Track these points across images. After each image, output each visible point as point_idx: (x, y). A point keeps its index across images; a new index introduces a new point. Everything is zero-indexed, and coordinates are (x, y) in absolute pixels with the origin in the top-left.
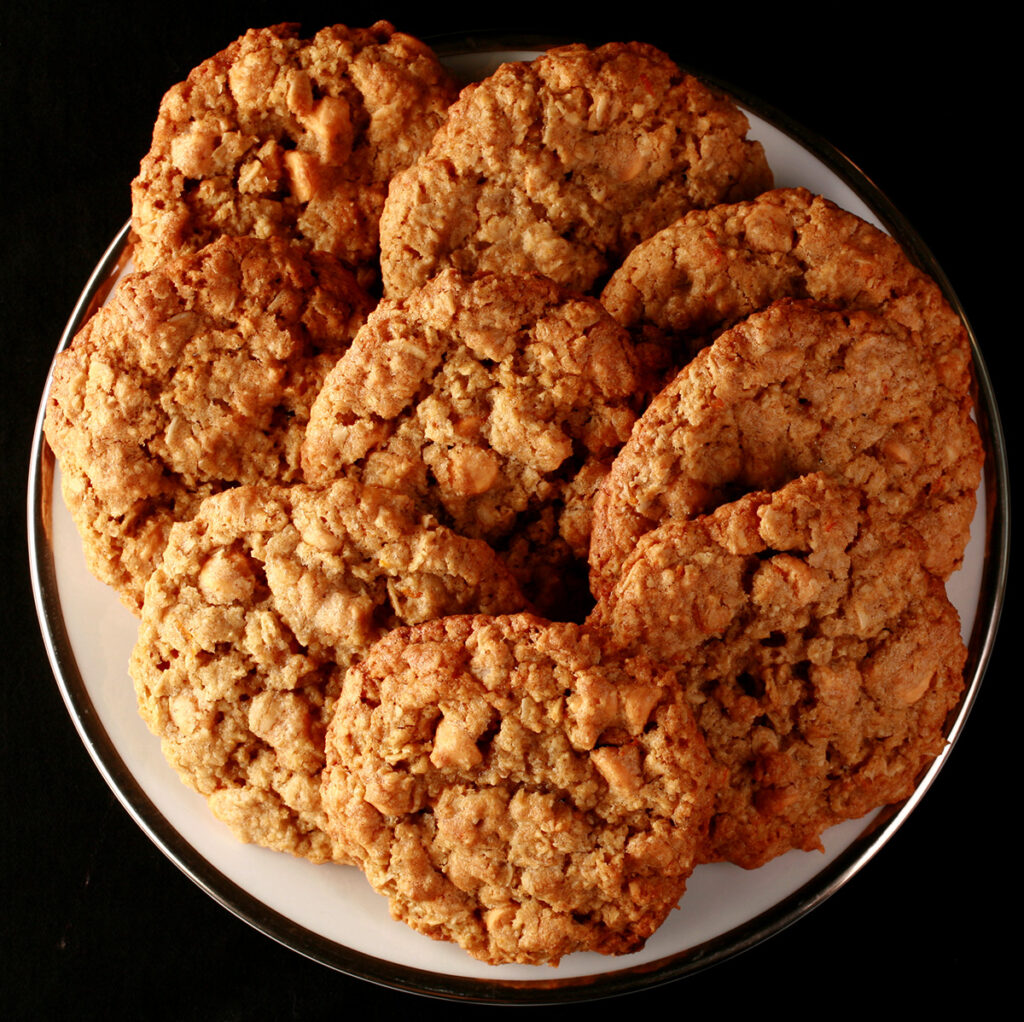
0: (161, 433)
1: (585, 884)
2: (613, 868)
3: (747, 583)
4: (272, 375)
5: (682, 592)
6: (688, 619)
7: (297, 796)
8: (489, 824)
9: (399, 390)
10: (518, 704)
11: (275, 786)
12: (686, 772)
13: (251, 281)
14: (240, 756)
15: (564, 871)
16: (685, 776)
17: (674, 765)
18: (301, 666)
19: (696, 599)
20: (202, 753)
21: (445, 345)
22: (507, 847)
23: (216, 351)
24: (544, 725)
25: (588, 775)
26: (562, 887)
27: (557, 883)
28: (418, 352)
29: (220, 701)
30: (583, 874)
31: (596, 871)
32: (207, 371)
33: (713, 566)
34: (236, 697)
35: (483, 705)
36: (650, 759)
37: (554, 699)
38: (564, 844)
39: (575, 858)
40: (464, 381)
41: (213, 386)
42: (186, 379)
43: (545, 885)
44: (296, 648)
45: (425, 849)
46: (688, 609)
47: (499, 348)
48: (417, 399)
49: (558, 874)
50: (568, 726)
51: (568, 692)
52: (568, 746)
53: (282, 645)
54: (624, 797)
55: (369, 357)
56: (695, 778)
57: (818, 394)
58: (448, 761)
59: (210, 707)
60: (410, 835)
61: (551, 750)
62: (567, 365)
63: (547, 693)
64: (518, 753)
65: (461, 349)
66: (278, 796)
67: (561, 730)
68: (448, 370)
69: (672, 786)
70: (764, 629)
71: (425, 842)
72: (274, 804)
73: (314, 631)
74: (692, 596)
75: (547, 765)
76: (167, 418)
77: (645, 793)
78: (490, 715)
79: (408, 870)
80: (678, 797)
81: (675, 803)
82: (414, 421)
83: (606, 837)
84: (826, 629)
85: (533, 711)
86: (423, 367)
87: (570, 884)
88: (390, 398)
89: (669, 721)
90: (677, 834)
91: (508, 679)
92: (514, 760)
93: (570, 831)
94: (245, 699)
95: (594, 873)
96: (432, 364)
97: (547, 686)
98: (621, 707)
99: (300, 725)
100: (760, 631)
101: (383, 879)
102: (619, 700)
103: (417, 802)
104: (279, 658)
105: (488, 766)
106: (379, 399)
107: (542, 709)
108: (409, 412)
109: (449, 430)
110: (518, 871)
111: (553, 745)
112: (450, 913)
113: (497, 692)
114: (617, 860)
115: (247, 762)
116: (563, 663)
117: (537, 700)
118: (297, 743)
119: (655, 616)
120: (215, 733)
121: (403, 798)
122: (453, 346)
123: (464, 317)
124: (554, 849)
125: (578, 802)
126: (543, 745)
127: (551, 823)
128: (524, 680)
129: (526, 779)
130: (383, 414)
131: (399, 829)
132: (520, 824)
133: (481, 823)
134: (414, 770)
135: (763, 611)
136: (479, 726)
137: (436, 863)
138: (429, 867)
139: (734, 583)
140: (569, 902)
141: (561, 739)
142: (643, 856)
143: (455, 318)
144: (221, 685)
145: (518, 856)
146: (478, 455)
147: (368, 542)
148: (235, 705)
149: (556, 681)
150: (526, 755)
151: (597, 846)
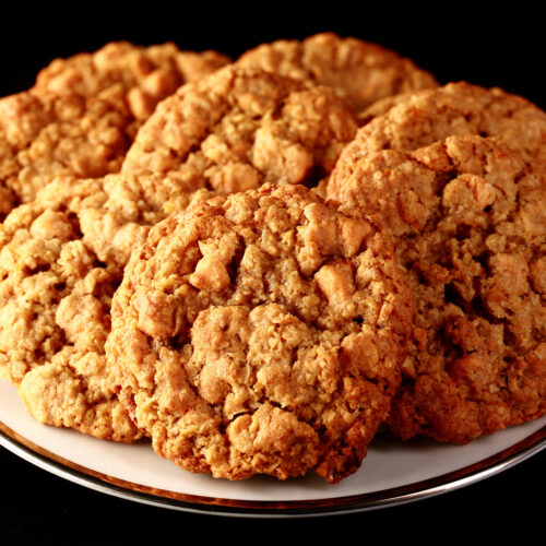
0: (15, 175)
1: (308, 376)
2: (330, 354)
3: (439, 192)
4: (100, 150)
5: (389, 186)
6: (393, 205)
7: (88, 364)
8: (233, 327)
9: (188, 128)
10: (260, 235)
11: (71, 364)
12: (388, 277)
13: (93, 104)
14: (47, 345)
15: (292, 364)
16: (389, 281)
17: (380, 271)
18: (99, 273)
19: (399, 194)
20: (18, 339)
21: (224, 107)
22: (246, 349)
23: (62, 135)
24: (280, 250)
25: (313, 289)
26: (288, 379)
27: (285, 373)
28: (204, 104)
29: (36, 302)
30: (306, 364)
31: (317, 361)
32: (54, 145)
33: (413, 174)
34: (48, 300)
35: (232, 235)
36: (360, 269)
37: (287, 230)
38: (292, 336)
39: (300, 353)
40: (236, 125)
41: (58, 153)
42: (40, 146)
43: (275, 376)
44: (97, 263)
45: (182, 366)
46: (393, 199)
47: (263, 105)
48: (202, 139)
49: (286, 366)
50: (297, 247)
51: (299, 223)
52: (297, 265)
53: (87, 259)
54: (340, 304)
55: (169, 110)
56: (397, 285)
57: (492, 128)
58: (203, 280)
59: (28, 306)
60: (171, 353)
61: (284, 269)
62: (311, 114)
63: (282, 223)
64: (257, 271)
65: (236, 109)
66: (73, 370)
67: (292, 253)
68: (226, 120)
69: (377, 287)
70: (452, 223)
71: (182, 360)
72: (70, 375)
73: (112, 249)
74: (396, 191)
75: (280, 281)
76: (21, 167)
77: (356, 297)
78: (237, 242)
79: (168, 384)
80: (382, 296)
81: (379, 305)
82: (198, 153)
83: (325, 335)
84: (499, 229)
85: (271, 238)
86: (207, 118)
87: (295, 378)
88: (182, 134)
89: (376, 242)
90: (381, 332)
91: (253, 216)
92: (255, 278)
93: (296, 327)
94: (55, 302)
95: (314, 363)
96: (215, 115)
97: (283, 219)
98: (339, 231)
99: (95, 313)
100: (449, 224)
101: (149, 401)
102: (337, 225)
103: (178, 322)
104: (83, 271)
105: (234, 290)
106: (175, 136)
107: (277, 237)
108: (196, 149)
109: (223, 148)
110: (255, 369)
111: (286, 264)
112: (200, 421)
113: (244, 225)
114: (334, 349)
115: (51, 352)
116: (295, 205)
117: (274, 229)
118: (91, 324)
119: (367, 201)
120: (29, 325)
121: (167, 312)
122: (230, 108)
123: (239, 82)
124: (283, 341)
125: (304, 311)
126: (278, 266)
127: (281, 315)
128: (265, 214)
129: (263, 297)
130: (176, 146)
131: (163, 351)
132: (256, 325)
133: (226, 328)
134: (177, 292)
135: (451, 211)
136: (229, 249)
137: (190, 379)
138: (184, 383)
139: (429, 190)
140: (295, 396)
141: (291, 260)
142: (354, 348)
143: (232, 84)
144: (38, 287)
145: (255, 355)
146: (243, 168)
147: (157, 198)
148: (47, 306)
149: (289, 216)
150: (264, 275)
151: (318, 343)
